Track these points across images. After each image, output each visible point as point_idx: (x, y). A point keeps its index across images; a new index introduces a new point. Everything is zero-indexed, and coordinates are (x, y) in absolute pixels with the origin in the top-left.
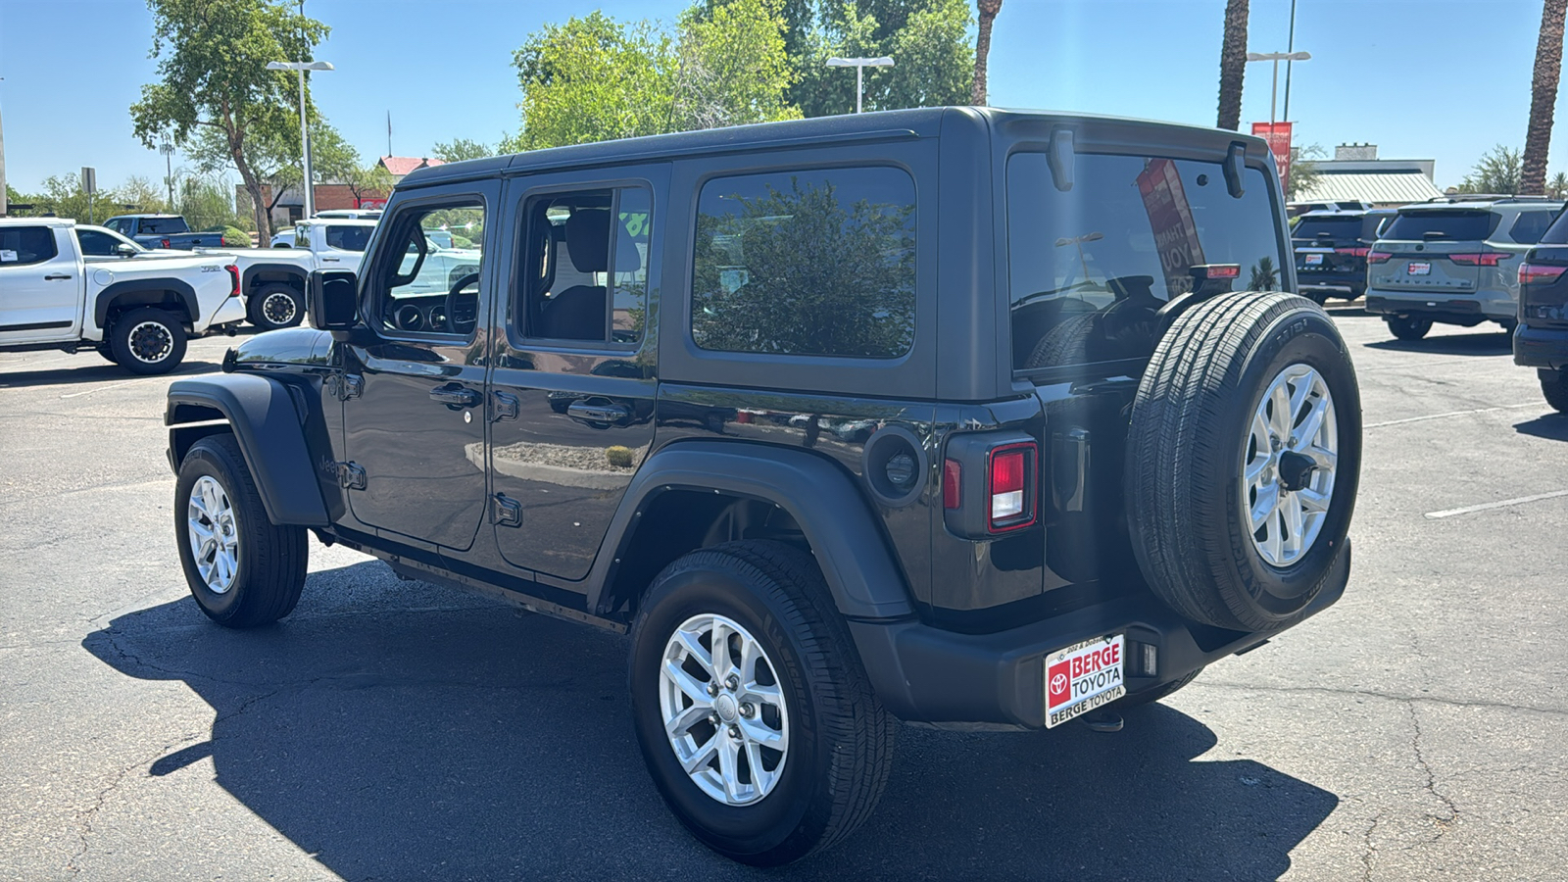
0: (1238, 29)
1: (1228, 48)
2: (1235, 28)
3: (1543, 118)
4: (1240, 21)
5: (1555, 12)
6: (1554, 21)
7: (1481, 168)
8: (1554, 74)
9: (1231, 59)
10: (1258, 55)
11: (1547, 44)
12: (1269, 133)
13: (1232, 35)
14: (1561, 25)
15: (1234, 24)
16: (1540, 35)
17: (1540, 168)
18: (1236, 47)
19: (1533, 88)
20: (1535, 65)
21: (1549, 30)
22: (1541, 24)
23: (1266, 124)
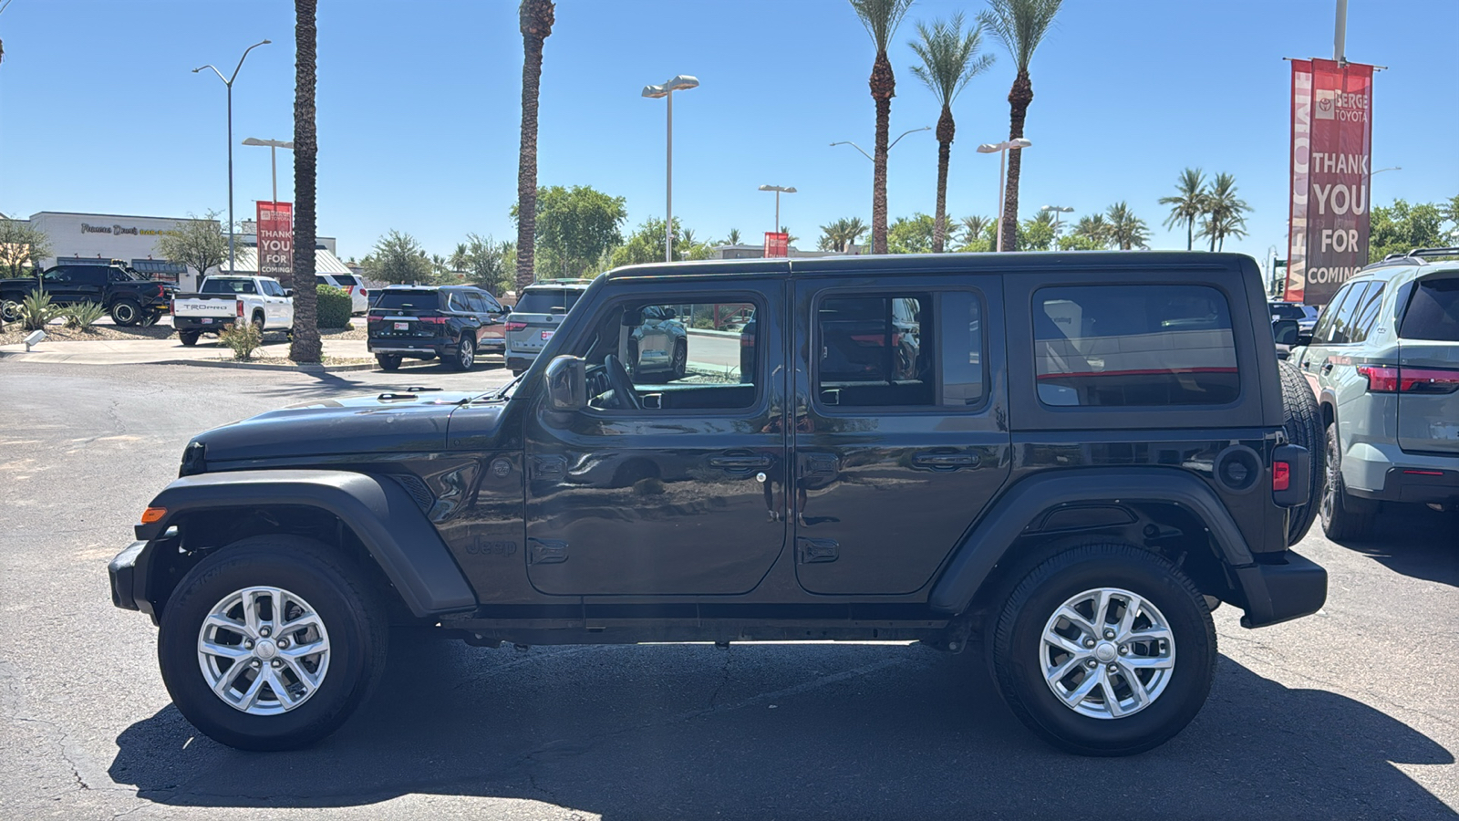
0: (309, 122)
1: (301, 138)
2: (306, 121)
3: (529, 217)
4: (310, 116)
5: (530, 137)
6: (530, 144)
7: (379, 247)
8: (533, 185)
9: (304, 148)
10: (258, 141)
11: (527, 162)
12: (273, 212)
13: (304, 127)
14: (534, 148)
15: (305, 117)
16: (521, 154)
17: (530, 256)
18: (308, 137)
19: (520, 194)
20: (520, 176)
21: (528, 150)
22: (520, 145)
23: (269, 203)
